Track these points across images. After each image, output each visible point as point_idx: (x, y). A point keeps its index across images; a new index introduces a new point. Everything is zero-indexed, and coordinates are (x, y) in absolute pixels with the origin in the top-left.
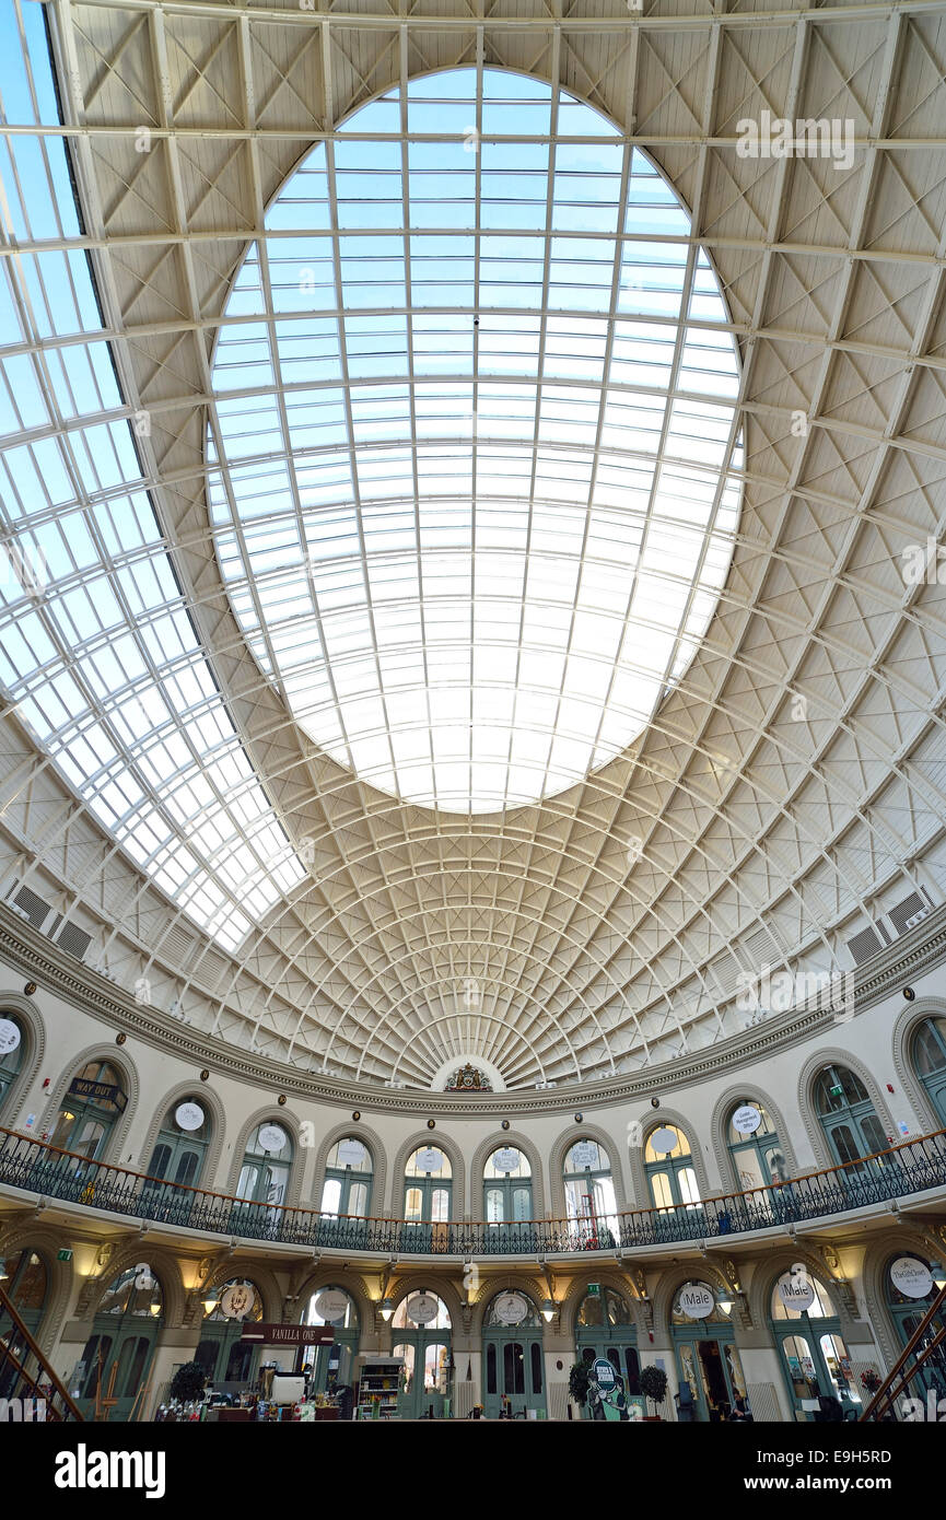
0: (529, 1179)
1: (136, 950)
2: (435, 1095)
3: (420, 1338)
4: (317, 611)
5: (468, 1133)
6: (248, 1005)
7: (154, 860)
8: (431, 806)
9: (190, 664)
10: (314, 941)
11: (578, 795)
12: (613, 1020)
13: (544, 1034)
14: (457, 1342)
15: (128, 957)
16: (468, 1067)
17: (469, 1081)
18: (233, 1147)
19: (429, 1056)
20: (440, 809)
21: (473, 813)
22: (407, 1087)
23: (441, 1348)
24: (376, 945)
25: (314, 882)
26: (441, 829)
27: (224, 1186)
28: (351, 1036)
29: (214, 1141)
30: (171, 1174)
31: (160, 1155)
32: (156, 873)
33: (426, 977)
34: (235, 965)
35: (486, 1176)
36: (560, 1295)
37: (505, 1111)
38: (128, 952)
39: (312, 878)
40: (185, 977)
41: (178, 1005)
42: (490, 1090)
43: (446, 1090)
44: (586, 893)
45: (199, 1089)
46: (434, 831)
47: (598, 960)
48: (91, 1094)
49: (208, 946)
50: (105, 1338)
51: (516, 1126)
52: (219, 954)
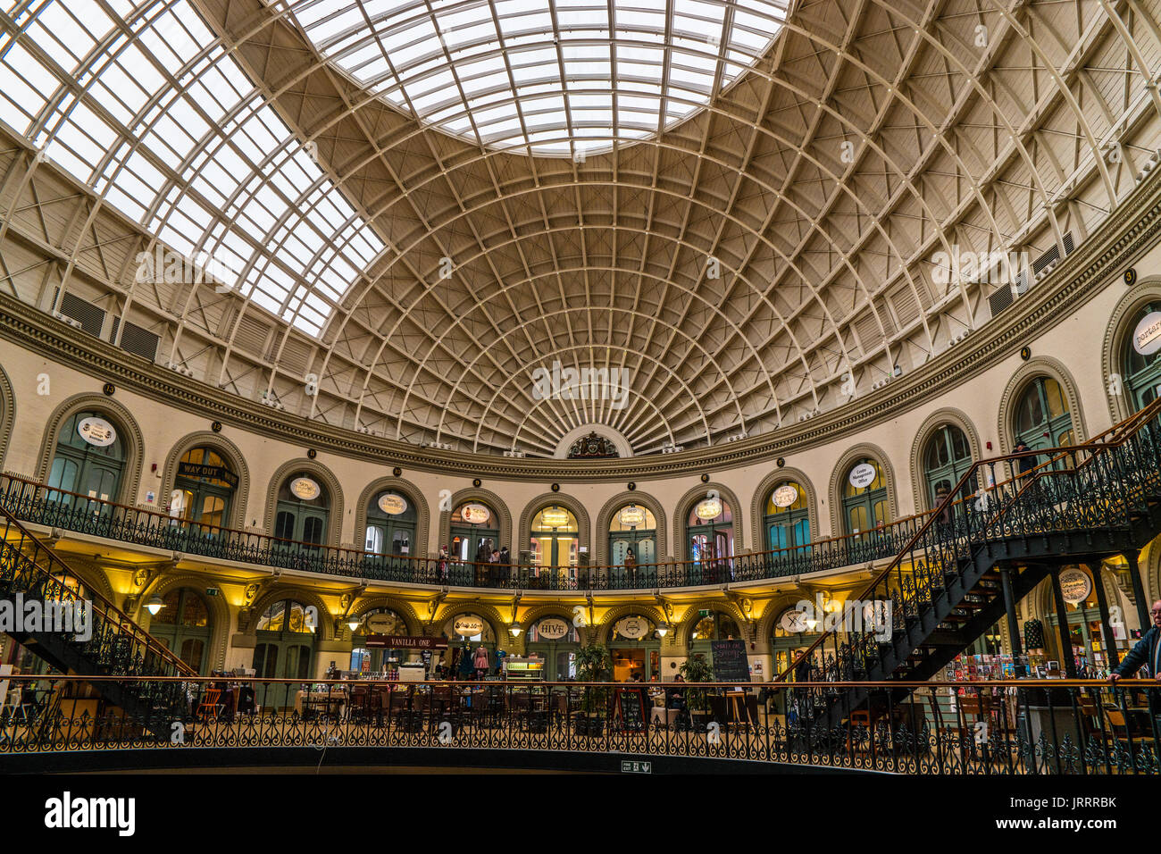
0: (654, 531)
1: (210, 344)
2: (559, 462)
3: (551, 648)
5: (594, 496)
6: (346, 388)
7: (200, 249)
12: (757, 409)
13: (683, 413)
15: (203, 351)
16: (593, 435)
17: (594, 449)
18: (354, 512)
19: (552, 427)
20: (536, 155)
21: (577, 157)
22: (528, 456)
24: (480, 318)
25: (395, 255)
27: (351, 542)
29: (334, 509)
30: (298, 533)
31: (283, 524)
34: (323, 351)
35: (612, 530)
36: (676, 619)
37: (631, 475)
38: (202, 347)
40: (270, 366)
41: (270, 391)
42: (616, 455)
43: (570, 457)
45: (309, 466)
47: (753, 345)
48: (200, 474)
49: (287, 333)
50: (271, 645)
51: (642, 486)
52: (300, 340)
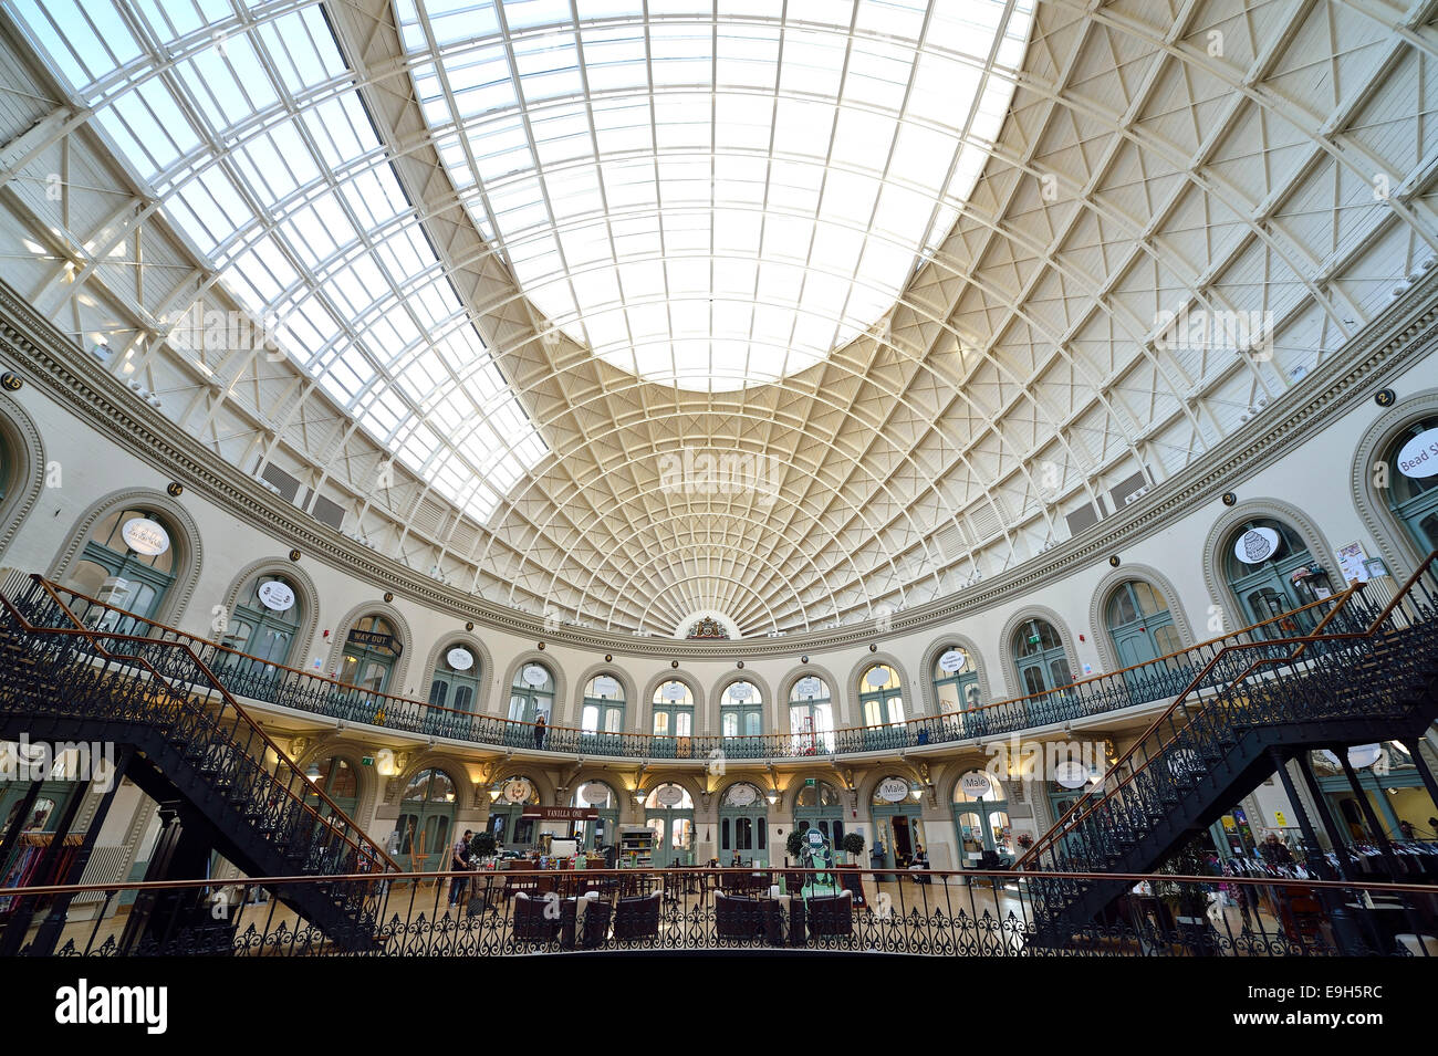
0: (760, 705)
1: (390, 521)
2: (678, 641)
3: (669, 815)
4: (538, 166)
5: (708, 672)
6: (502, 568)
7: (394, 437)
8: (670, 384)
9: (403, 228)
10: (560, 513)
11: (819, 374)
12: (841, 581)
13: (778, 593)
14: (697, 817)
15: (384, 527)
16: (708, 620)
17: (708, 631)
18: (501, 682)
19: (672, 610)
20: (679, 387)
21: (713, 391)
22: (653, 635)
23: (685, 821)
24: (620, 516)
25: (556, 458)
26: (681, 407)
27: (497, 711)
28: (600, 594)
29: (484, 678)
30: (450, 702)
31: (438, 690)
32: (398, 450)
33: (669, 544)
34: (487, 534)
35: (722, 703)
36: (783, 786)
37: (740, 654)
38: (383, 523)
39: (554, 455)
40: (441, 545)
41: (438, 568)
42: (727, 637)
43: (688, 638)
44: (823, 469)
45: (466, 637)
46: (674, 409)
47: (830, 530)
48: (369, 642)
49: (459, 517)
50: (412, 816)
51: (749, 665)
52: (470, 524)
